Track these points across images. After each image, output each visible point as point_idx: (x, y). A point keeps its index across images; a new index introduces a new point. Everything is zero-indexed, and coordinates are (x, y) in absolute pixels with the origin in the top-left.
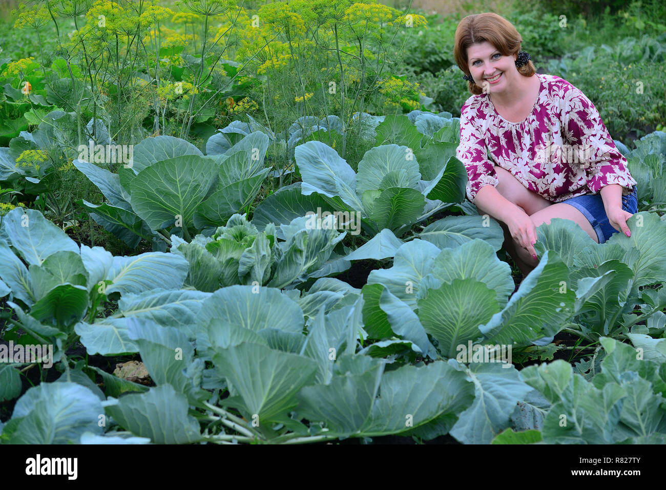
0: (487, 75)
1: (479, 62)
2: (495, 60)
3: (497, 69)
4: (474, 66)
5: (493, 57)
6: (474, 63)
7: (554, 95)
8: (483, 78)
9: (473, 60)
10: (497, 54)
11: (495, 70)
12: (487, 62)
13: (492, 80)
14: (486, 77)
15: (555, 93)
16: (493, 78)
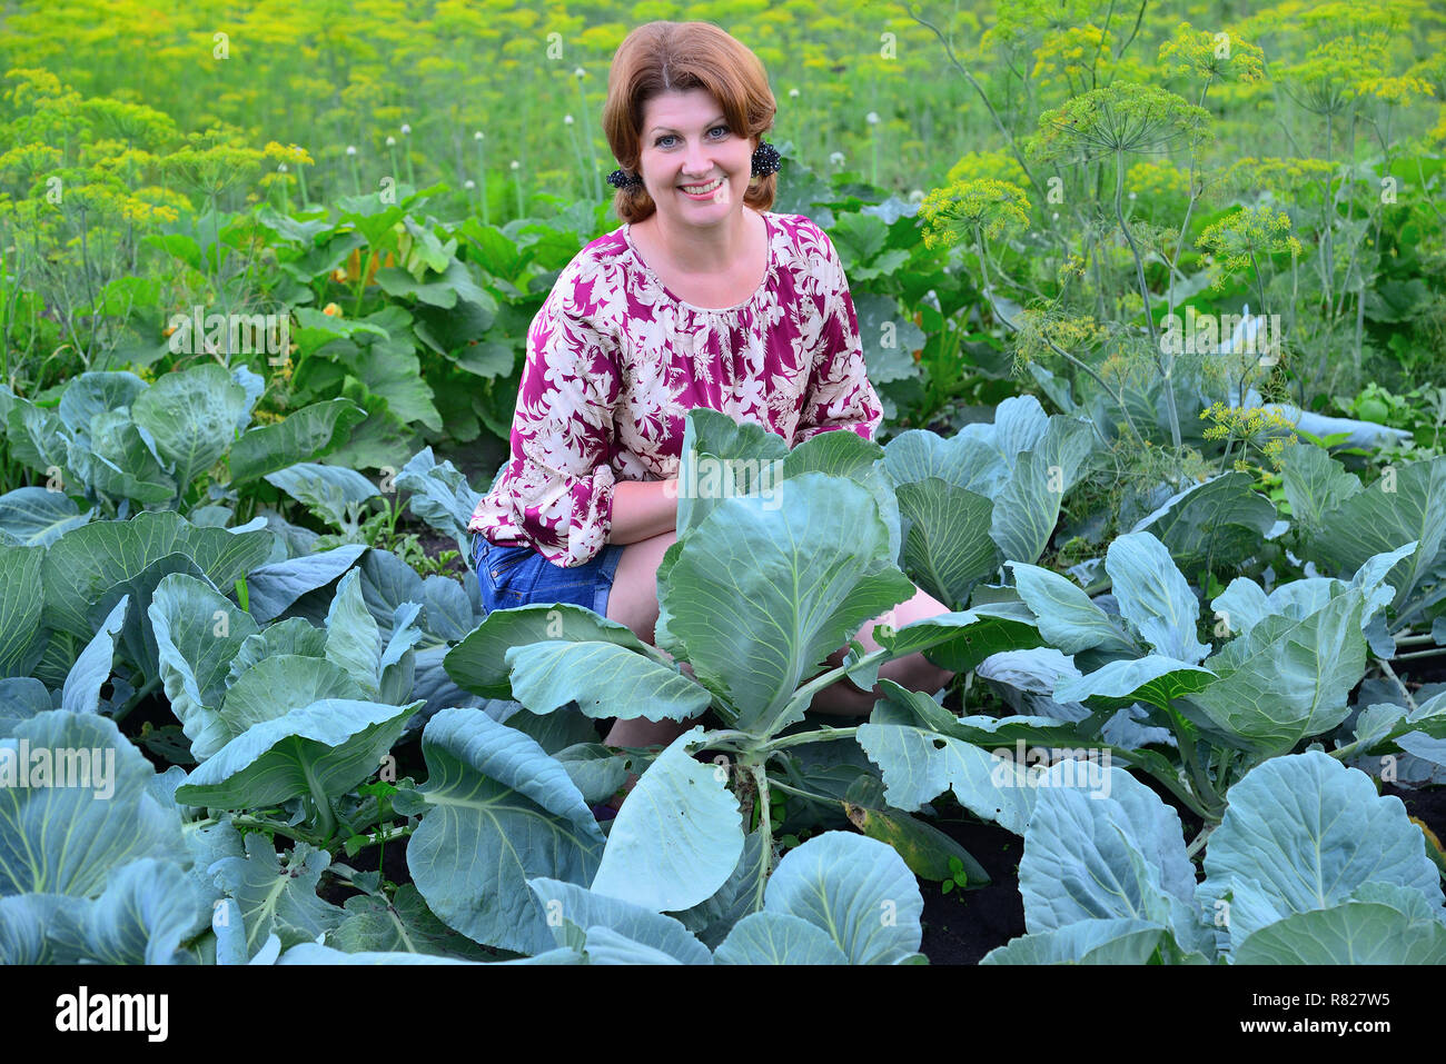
0: (690, 175)
1: (671, 139)
2: (712, 142)
3: (717, 164)
4: (658, 148)
5: (711, 132)
6: (658, 142)
7: (808, 251)
8: (677, 184)
9: (658, 133)
10: (719, 128)
11: (712, 165)
12: (694, 142)
13: (699, 190)
14: (685, 181)
15: (808, 245)
16: (702, 186)
